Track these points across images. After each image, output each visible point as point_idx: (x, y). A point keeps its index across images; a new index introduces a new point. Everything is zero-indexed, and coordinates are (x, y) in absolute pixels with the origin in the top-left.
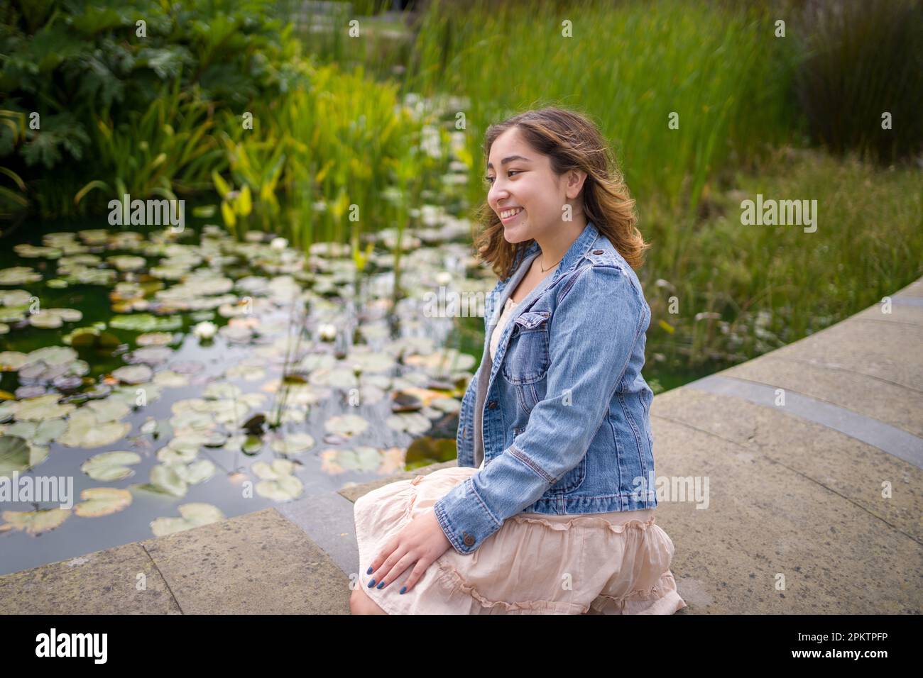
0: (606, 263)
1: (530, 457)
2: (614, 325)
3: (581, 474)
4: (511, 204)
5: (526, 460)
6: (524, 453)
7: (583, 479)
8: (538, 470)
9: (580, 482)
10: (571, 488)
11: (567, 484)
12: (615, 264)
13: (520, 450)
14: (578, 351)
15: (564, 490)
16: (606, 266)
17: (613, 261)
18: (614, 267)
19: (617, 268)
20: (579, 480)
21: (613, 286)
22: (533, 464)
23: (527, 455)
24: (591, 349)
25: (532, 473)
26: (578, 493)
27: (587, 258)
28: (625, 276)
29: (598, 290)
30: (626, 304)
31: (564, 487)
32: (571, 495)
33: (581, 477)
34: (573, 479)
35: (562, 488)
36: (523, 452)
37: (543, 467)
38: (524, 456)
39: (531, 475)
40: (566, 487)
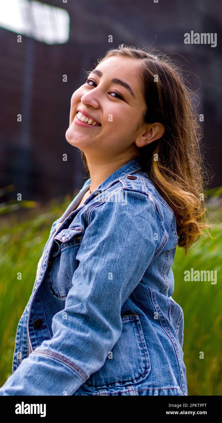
0: (134, 188)
1: (68, 358)
2: (137, 243)
3: (146, 366)
4: (94, 114)
5: (65, 361)
6: (62, 354)
7: (149, 370)
8: (78, 370)
9: (146, 373)
10: (139, 378)
11: (135, 375)
12: (143, 190)
13: (57, 352)
14: (103, 260)
15: (132, 381)
16: (134, 191)
17: (143, 187)
18: (141, 192)
19: (145, 194)
20: (145, 371)
21: (140, 209)
22: (72, 364)
23: (66, 356)
24: (116, 261)
25: (72, 373)
26: (147, 383)
27: (120, 181)
28: (151, 202)
29: (126, 210)
30: (150, 227)
31: (132, 378)
32: (140, 385)
33: (146, 368)
34: (139, 370)
35: (130, 379)
36: (60, 353)
37: (81, 368)
38: (63, 357)
39: (71, 374)
40: (134, 378)
